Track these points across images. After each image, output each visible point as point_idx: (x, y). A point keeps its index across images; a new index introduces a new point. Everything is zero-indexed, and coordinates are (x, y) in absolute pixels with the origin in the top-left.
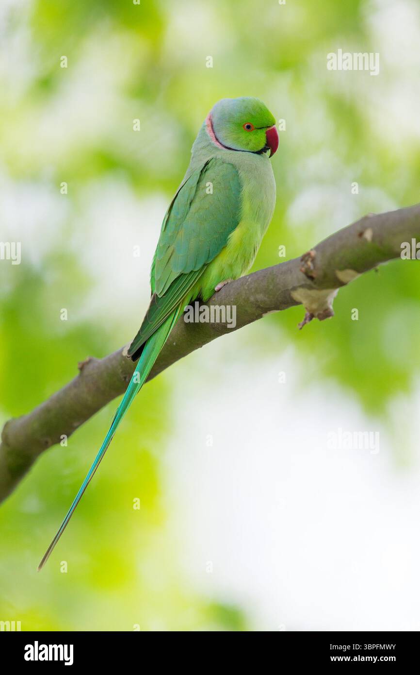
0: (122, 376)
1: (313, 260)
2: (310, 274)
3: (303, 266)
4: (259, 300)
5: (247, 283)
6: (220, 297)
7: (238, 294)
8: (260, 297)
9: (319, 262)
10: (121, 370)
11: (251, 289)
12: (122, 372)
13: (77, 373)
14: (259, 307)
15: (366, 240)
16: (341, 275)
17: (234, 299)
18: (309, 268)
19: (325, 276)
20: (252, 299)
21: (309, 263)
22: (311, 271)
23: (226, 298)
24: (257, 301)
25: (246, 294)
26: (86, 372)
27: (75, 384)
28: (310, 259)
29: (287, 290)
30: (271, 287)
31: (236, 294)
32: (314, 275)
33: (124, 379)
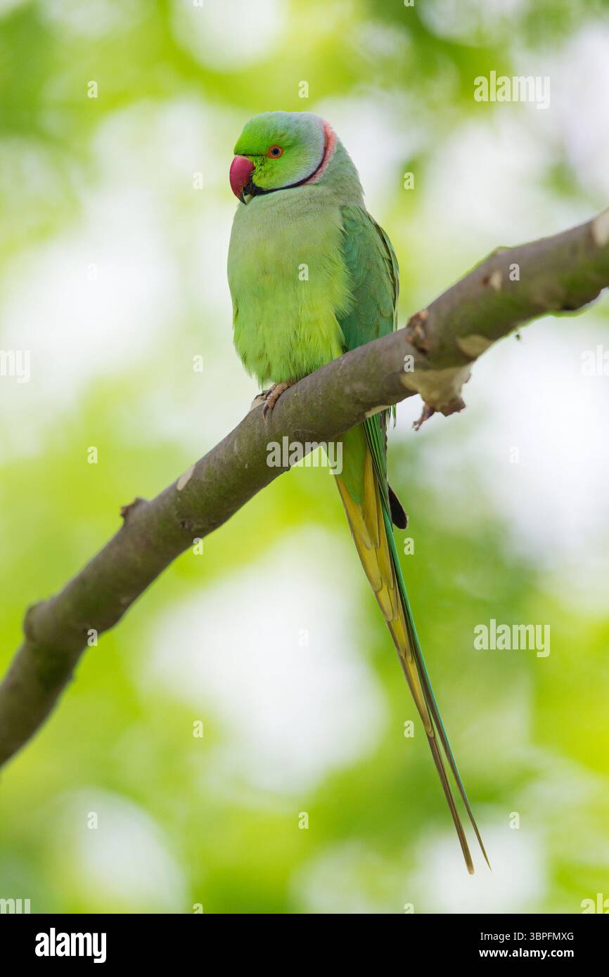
0: (178, 521)
1: (424, 324)
2: (421, 345)
3: (409, 334)
4: (358, 392)
5: (341, 368)
6: (304, 391)
7: (328, 384)
8: (359, 386)
9: (432, 327)
10: (176, 512)
11: (346, 375)
12: (178, 515)
13: (120, 522)
14: (357, 402)
15: (493, 289)
16: (466, 345)
17: (323, 392)
18: (418, 336)
19: (442, 347)
20: (347, 390)
21: (419, 330)
22: (422, 342)
23: (312, 391)
24: (355, 394)
25: (339, 383)
26: (131, 520)
27: (118, 540)
28: (419, 323)
29: (395, 373)
30: (373, 371)
31: (325, 385)
32: (427, 346)
33: (181, 526)
